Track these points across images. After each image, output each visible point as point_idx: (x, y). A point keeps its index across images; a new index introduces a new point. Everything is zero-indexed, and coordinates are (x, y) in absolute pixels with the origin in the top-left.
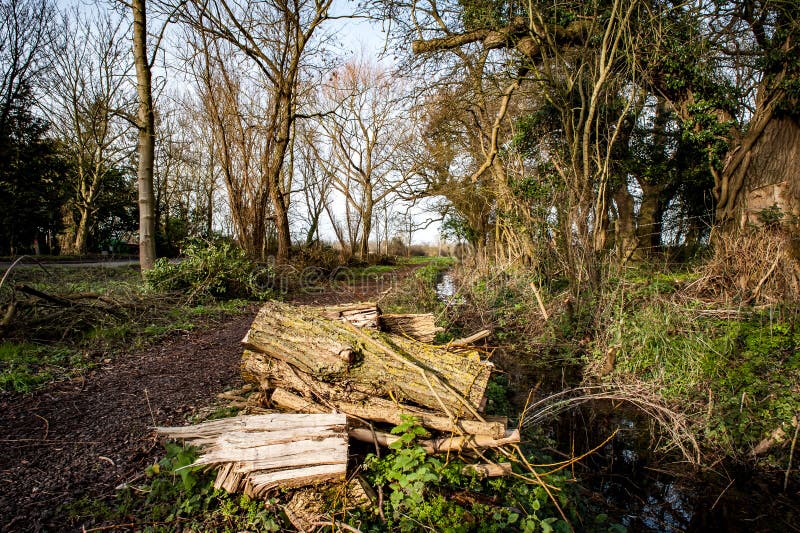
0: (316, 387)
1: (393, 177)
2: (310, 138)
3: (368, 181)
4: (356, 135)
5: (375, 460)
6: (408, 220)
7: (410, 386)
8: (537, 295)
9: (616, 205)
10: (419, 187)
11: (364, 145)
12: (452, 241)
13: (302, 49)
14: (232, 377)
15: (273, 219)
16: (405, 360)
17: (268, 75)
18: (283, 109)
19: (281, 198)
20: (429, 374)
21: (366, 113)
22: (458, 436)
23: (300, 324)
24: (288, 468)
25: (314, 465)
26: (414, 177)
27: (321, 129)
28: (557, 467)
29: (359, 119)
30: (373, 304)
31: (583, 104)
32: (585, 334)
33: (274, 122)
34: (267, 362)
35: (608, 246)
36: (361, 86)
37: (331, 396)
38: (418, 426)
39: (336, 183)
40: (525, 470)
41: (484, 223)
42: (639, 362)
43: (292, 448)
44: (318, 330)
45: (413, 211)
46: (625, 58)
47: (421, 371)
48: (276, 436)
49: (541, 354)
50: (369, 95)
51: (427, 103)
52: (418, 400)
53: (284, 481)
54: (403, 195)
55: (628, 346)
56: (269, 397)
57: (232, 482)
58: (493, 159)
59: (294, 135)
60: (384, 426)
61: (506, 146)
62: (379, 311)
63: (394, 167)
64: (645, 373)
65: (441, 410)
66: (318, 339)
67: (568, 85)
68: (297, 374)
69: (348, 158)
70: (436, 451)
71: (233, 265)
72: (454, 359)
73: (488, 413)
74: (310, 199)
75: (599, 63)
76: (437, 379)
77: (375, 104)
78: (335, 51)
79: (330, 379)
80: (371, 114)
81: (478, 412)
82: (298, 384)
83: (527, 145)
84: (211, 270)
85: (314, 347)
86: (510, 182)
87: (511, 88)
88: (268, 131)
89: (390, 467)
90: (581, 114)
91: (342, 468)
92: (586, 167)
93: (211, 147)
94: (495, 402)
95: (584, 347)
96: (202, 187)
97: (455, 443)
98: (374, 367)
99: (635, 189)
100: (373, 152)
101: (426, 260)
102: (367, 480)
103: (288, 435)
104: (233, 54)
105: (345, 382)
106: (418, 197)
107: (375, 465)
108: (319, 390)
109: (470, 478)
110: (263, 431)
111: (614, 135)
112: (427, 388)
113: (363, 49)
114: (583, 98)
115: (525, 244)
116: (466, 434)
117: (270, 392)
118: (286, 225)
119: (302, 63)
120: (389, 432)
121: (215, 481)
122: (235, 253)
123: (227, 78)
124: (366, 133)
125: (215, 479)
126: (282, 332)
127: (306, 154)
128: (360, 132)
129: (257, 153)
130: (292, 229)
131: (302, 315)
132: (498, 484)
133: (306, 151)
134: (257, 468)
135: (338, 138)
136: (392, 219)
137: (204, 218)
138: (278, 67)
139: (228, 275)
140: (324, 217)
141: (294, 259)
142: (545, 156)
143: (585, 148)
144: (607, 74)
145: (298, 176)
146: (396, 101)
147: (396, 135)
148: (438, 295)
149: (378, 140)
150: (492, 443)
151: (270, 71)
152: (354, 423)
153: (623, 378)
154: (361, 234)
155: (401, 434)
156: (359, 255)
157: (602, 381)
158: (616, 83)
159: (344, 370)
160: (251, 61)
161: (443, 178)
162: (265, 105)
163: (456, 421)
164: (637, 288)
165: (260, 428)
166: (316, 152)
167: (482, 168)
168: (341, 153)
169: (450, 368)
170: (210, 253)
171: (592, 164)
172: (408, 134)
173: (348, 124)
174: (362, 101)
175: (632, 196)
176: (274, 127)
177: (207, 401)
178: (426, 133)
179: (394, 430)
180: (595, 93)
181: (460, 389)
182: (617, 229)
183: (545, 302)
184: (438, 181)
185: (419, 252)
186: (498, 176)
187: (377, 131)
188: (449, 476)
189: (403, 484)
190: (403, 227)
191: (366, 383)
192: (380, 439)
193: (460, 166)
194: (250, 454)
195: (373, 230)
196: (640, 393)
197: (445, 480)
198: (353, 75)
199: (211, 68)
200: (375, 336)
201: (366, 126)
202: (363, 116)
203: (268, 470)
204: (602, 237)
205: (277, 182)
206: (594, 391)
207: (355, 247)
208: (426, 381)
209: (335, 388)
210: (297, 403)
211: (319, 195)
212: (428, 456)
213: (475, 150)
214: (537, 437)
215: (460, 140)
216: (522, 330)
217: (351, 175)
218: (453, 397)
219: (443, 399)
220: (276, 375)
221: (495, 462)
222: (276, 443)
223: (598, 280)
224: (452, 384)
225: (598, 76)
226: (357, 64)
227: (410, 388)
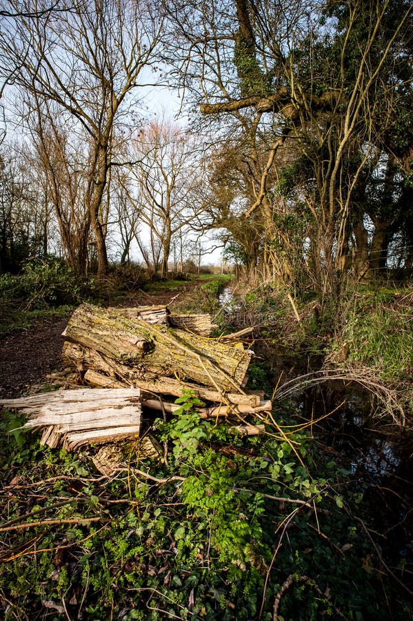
0: (118, 369)
1: (186, 213)
2: (123, 181)
3: (168, 216)
4: (158, 180)
5: (161, 423)
6: (198, 246)
7: (190, 368)
8: (292, 303)
9: (354, 237)
10: (207, 221)
11: (165, 188)
12: (231, 263)
13: (116, 110)
14: (59, 363)
15: (94, 244)
16: (186, 349)
17: (89, 130)
18: (101, 158)
19: (100, 228)
20: (204, 359)
21: (166, 163)
22: (226, 405)
23: (106, 321)
24: (96, 429)
25: (116, 427)
26: (203, 213)
27: (131, 175)
28: (299, 427)
29: (161, 168)
30: (163, 306)
31: (331, 157)
32: (327, 332)
33: (94, 168)
34: (81, 350)
35: (347, 267)
36: (162, 142)
37: (130, 376)
38: (195, 398)
39: (143, 217)
40: (276, 431)
41: (256, 249)
42: (366, 353)
43: (99, 414)
44: (120, 325)
45: (202, 239)
46: (363, 122)
47: (198, 356)
48: (87, 405)
49: (294, 346)
50: (169, 148)
51: (213, 155)
52: (196, 379)
53: (92, 439)
54: (195, 227)
55: (358, 341)
56: (83, 377)
57: (53, 440)
58: (262, 200)
59: (110, 179)
60: (170, 398)
61: (273, 190)
62: (168, 311)
63: (188, 206)
64: (369, 361)
65: (213, 386)
66: (119, 333)
67: (320, 143)
68: (104, 359)
69: (152, 197)
70: (209, 417)
71: (62, 278)
72: (224, 348)
73: (248, 389)
74: (123, 229)
75: (344, 127)
76: (210, 363)
77: (173, 156)
78: (142, 112)
79: (130, 363)
80: (170, 163)
81: (241, 388)
82: (105, 367)
83: (288, 189)
84: (45, 283)
85: (116, 339)
86: (275, 217)
87: (277, 144)
88: (90, 175)
89: (173, 428)
90: (329, 166)
91: (137, 429)
92: (331, 206)
93: (45, 188)
94: (257, 381)
95: (326, 342)
96: (38, 219)
97: (223, 411)
98: (163, 353)
99: (369, 225)
100: (172, 194)
101: (211, 277)
102: (156, 438)
103: (95, 405)
104: (60, 113)
105: (140, 365)
106: (206, 228)
107: (161, 426)
108: (121, 371)
109: (233, 436)
110: (76, 401)
111: (354, 183)
112: (203, 370)
113: (164, 112)
114: (331, 153)
115: (285, 265)
116: (231, 403)
117: (83, 373)
118: (104, 249)
119: (116, 121)
120: (173, 402)
121: (40, 439)
122: (64, 270)
123: (56, 133)
124: (166, 179)
125: (40, 437)
126: (92, 327)
127: (120, 194)
128: (162, 178)
129: (81, 194)
130: (108, 252)
131: (108, 315)
132: (254, 441)
133: (120, 192)
134: (72, 429)
135: (145, 182)
136: (186, 245)
137: (41, 244)
138: (97, 125)
139: (59, 287)
140: (134, 243)
141: (110, 275)
142: (302, 198)
143: (331, 192)
144: (350, 134)
145: (114, 210)
146: (189, 153)
147: (190, 181)
148: (219, 303)
149: (176, 184)
150: (251, 410)
151: (91, 128)
152: (146, 395)
153: (353, 364)
154: (162, 256)
155: (181, 404)
156: (161, 272)
157: (338, 367)
158: (356, 142)
159: (140, 356)
160: (76, 119)
161: (225, 214)
162: (86, 155)
163: (223, 394)
164: (366, 298)
165: (75, 399)
166: (127, 193)
167: (254, 207)
168: (147, 194)
169: (221, 355)
170: (44, 269)
171: (336, 204)
172: (198, 179)
173: (152, 170)
174: (163, 153)
175: (367, 231)
176: (93, 173)
177: (38, 381)
178: (213, 179)
179: (177, 401)
180: (340, 149)
181: (228, 371)
182: (354, 254)
183: (299, 309)
184: (221, 217)
185: (206, 271)
186: (266, 213)
187: (175, 177)
188: (218, 435)
189: (182, 440)
190: (195, 252)
191: (156, 366)
192: (166, 408)
193: (238, 205)
194: (67, 419)
195: (172, 254)
196: (365, 375)
197: (214, 437)
198: (156, 132)
199: (43, 123)
200: (164, 331)
201: (166, 173)
202: (164, 165)
203: (81, 431)
204: (343, 260)
205: (97, 215)
206: (330, 374)
207: (157, 266)
208: (202, 364)
209: (134, 370)
210: (104, 381)
211: (130, 226)
212: (202, 420)
213: (248, 193)
214: (288, 407)
215: (238, 185)
216: (281, 329)
217: (155, 211)
218: (222, 377)
219: (214, 378)
220: (88, 360)
221: (253, 425)
222: (86, 410)
223: (338, 291)
224: (222, 367)
225: (343, 136)
226: (159, 124)
227: (190, 370)
